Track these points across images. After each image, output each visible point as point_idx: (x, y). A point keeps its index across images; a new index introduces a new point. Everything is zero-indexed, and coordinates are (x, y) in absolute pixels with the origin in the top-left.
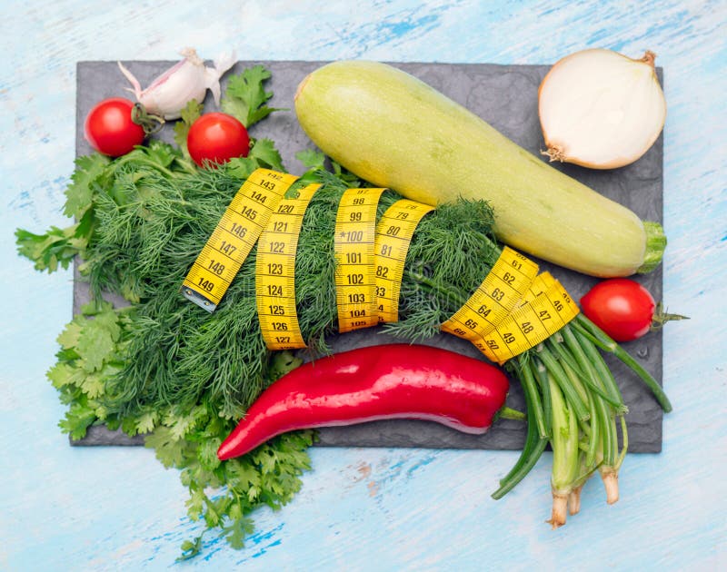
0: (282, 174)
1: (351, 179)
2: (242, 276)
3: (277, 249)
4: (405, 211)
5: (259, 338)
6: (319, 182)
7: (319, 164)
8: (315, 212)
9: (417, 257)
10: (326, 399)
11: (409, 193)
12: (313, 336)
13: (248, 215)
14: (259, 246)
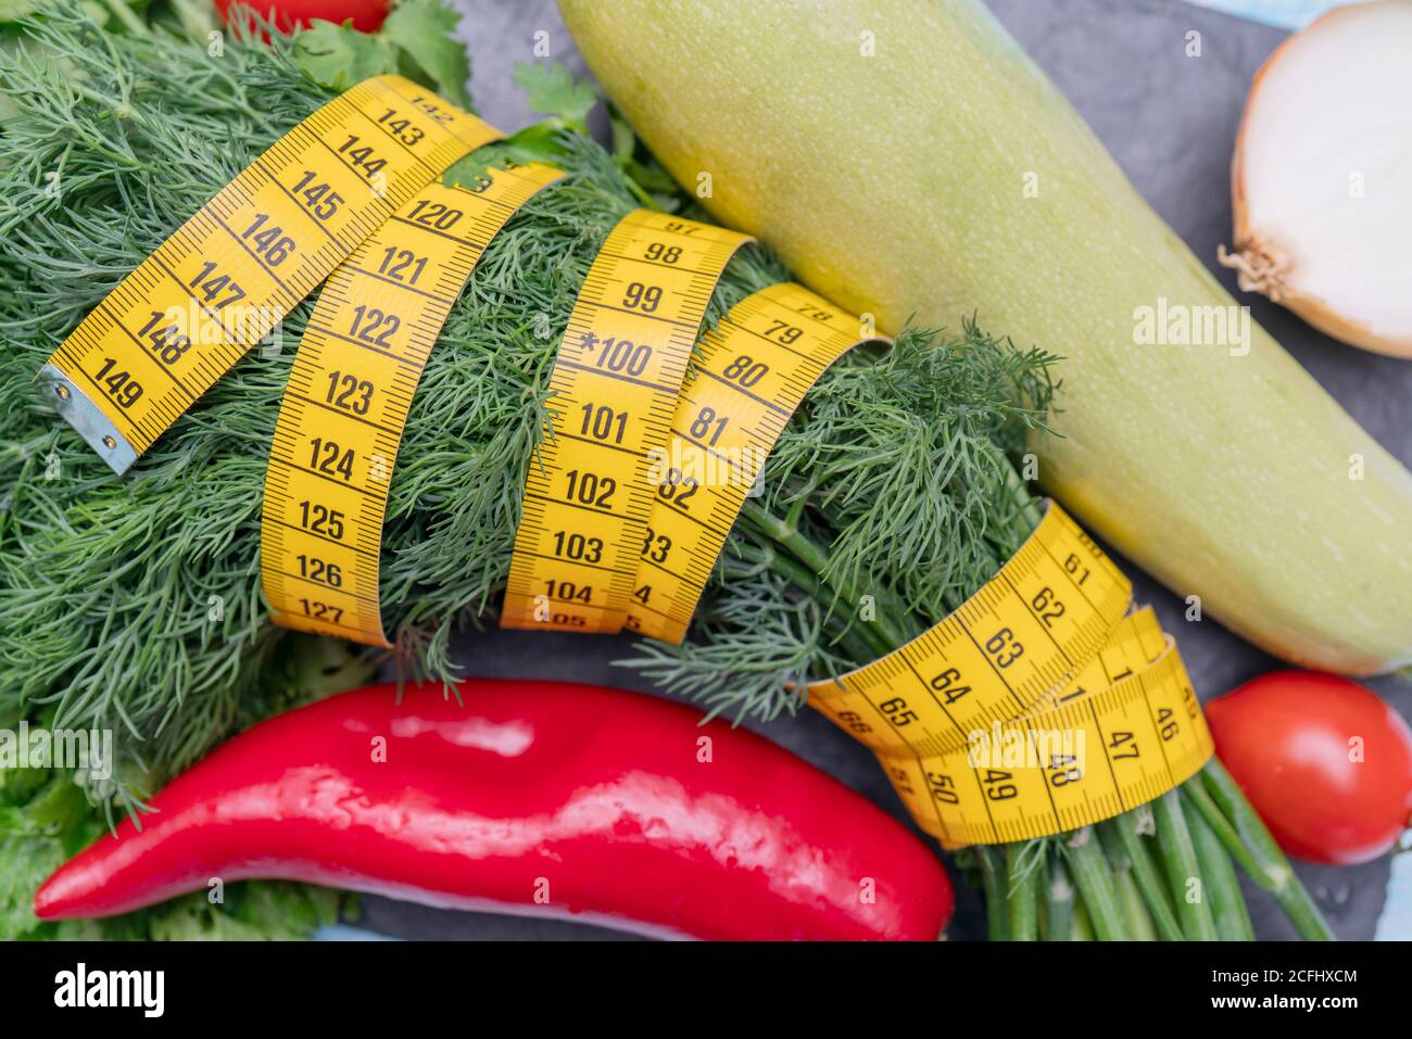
0: (457, 112)
1: (656, 184)
2: (240, 385)
3: (372, 332)
4: (795, 321)
5: (249, 587)
6: (560, 166)
7: (573, 113)
8: (522, 249)
9: (796, 470)
10: (405, 820)
11: (817, 271)
12: (415, 623)
13: (312, 201)
14: (318, 309)
